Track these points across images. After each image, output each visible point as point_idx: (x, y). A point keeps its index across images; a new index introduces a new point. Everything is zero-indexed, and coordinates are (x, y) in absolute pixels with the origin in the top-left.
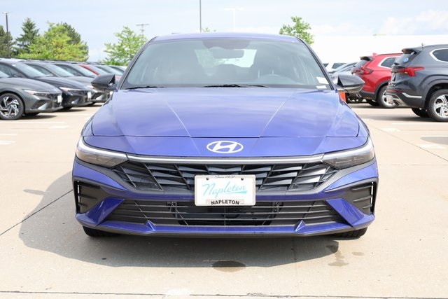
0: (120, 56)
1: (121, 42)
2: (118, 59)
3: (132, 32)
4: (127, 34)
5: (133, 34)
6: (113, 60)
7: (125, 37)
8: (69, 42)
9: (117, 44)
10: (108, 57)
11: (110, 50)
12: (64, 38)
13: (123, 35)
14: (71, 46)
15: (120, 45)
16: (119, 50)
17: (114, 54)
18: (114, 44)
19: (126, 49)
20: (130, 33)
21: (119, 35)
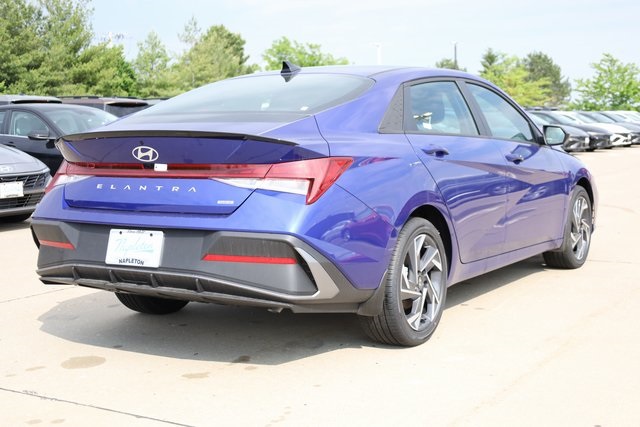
0: (597, 95)
1: (597, 76)
2: (594, 100)
3: (615, 61)
4: (608, 64)
5: (618, 64)
6: (585, 102)
7: (606, 68)
8: (526, 80)
9: (592, 80)
10: (580, 98)
11: (581, 89)
12: (518, 74)
13: (602, 66)
14: (529, 84)
15: (596, 81)
16: (596, 88)
17: (589, 93)
18: (588, 80)
19: (607, 86)
20: (613, 62)
21: (598, 67)
